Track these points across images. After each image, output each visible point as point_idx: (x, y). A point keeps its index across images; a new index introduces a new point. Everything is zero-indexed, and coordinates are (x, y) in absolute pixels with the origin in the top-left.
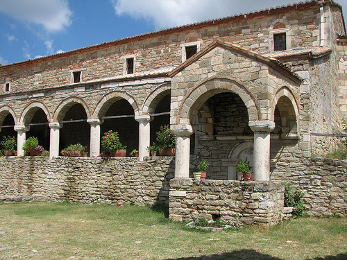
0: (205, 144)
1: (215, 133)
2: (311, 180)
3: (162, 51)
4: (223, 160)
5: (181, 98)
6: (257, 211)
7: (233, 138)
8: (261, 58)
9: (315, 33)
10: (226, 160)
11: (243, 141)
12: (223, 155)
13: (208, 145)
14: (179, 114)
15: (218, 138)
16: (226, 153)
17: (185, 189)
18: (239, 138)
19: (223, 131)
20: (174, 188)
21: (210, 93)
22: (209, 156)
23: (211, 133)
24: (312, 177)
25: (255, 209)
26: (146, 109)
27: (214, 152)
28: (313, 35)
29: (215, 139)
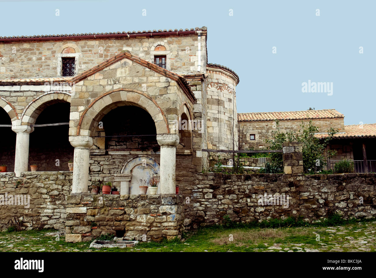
0: (96, 159)
1: (107, 147)
2: (204, 194)
3: (34, 58)
4: (115, 175)
5: (82, 108)
6: (166, 224)
7: (127, 153)
8: (171, 74)
9: (193, 59)
10: (119, 175)
11: (137, 156)
12: (116, 170)
13: (99, 159)
14: (80, 125)
15: (110, 153)
16: (118, 168)
17: (85, 205)
18: (132, 152)
19: (116, 145)
20: (72, 204)
21: (113, 105)
22: (100, 171)
23: (102, 147)
24: (205, 190)
25: (163, 222)
26: (26, 119)
27: (105, 167)
28: (191, 61)
29: (107, 154)
